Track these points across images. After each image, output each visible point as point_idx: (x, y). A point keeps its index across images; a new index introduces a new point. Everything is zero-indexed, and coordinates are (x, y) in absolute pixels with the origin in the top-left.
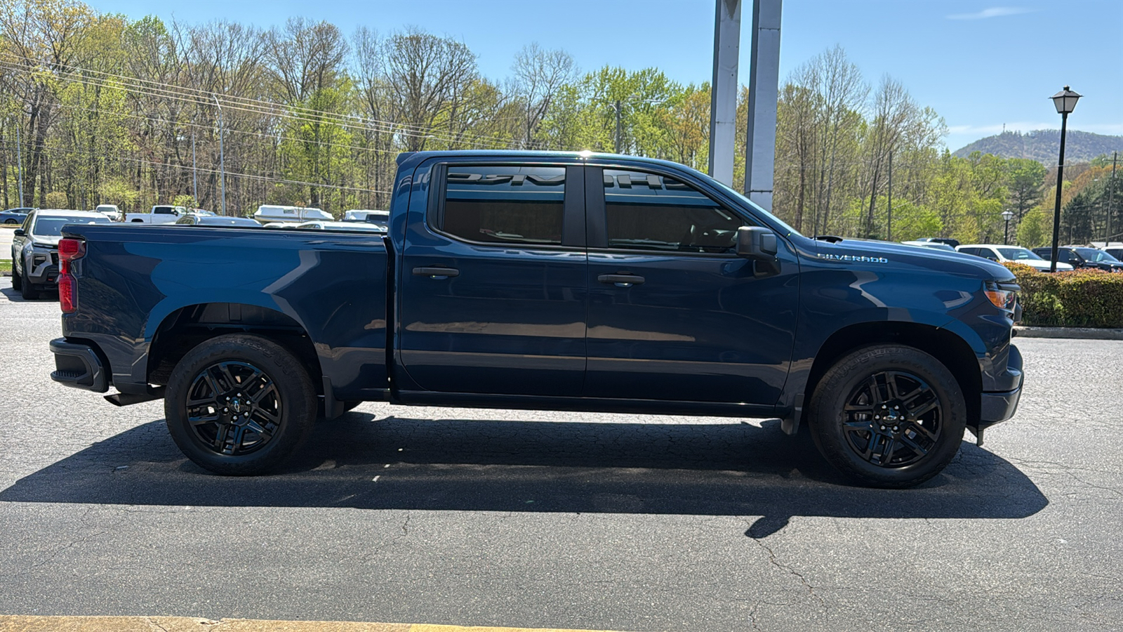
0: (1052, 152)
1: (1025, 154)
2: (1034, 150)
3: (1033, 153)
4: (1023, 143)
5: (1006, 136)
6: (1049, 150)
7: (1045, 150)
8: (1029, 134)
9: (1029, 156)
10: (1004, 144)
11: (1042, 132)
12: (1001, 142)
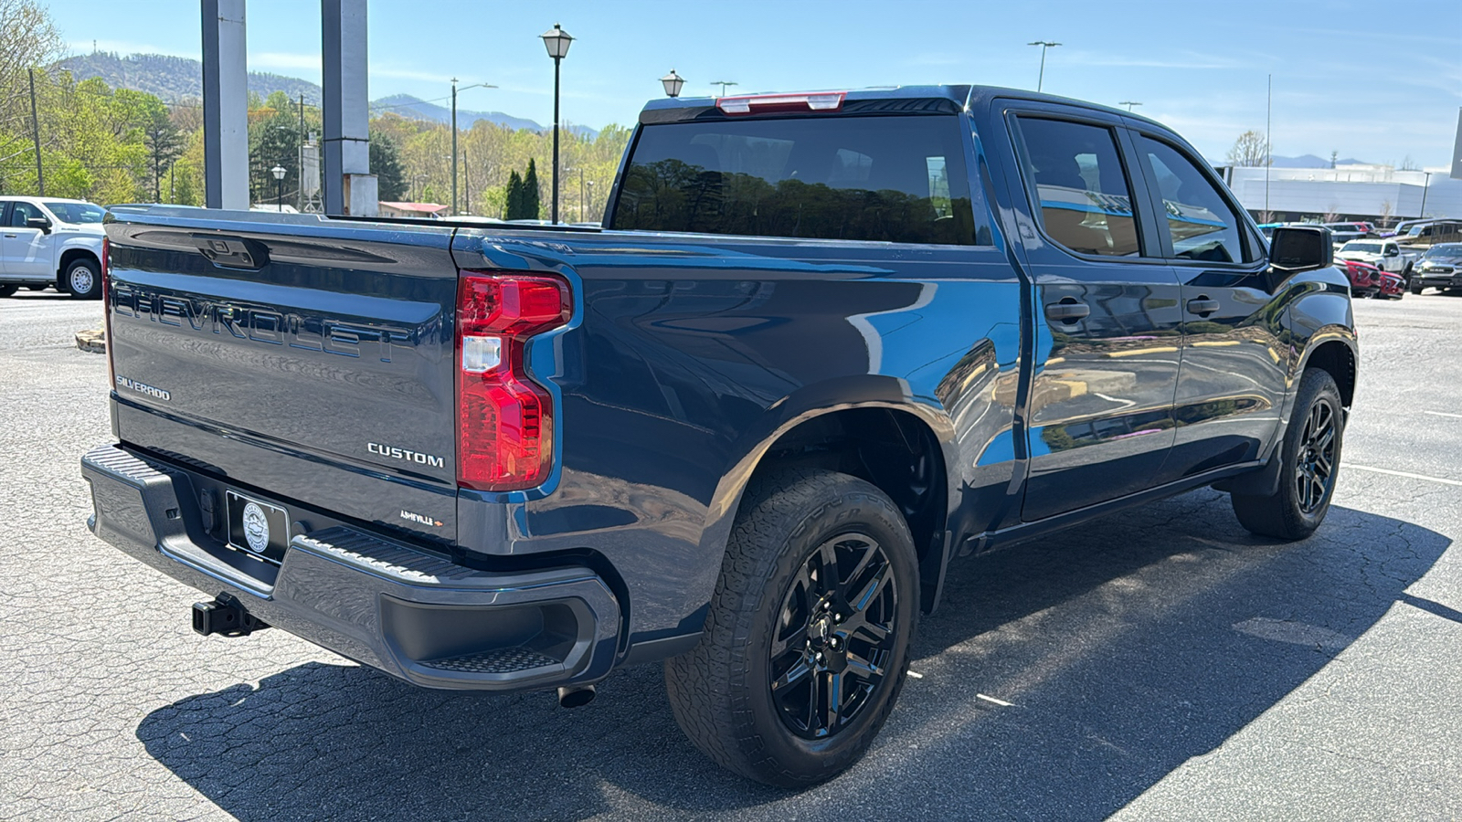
0: (163, 85)
1: (127, 84)
2: (139, 79)
3: (138, 84)
4: (122, 69)
5: (98, 57)
6: (158, 82)
7: (153, 82)
8: (130, 58)
9: (133, 87)
10: (99, 69)
11: (146, 57)
12: (93, 65)
